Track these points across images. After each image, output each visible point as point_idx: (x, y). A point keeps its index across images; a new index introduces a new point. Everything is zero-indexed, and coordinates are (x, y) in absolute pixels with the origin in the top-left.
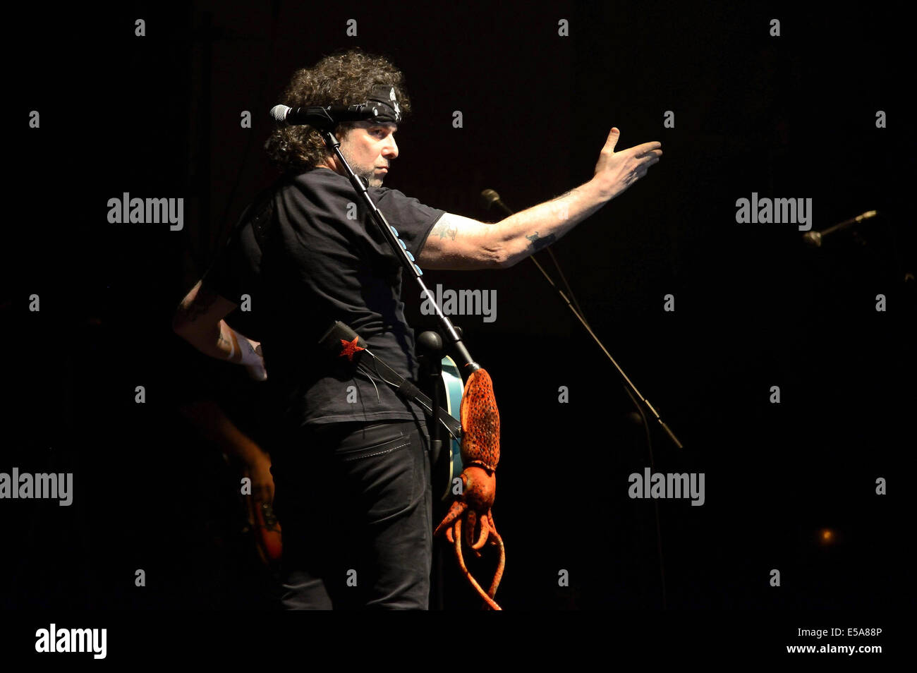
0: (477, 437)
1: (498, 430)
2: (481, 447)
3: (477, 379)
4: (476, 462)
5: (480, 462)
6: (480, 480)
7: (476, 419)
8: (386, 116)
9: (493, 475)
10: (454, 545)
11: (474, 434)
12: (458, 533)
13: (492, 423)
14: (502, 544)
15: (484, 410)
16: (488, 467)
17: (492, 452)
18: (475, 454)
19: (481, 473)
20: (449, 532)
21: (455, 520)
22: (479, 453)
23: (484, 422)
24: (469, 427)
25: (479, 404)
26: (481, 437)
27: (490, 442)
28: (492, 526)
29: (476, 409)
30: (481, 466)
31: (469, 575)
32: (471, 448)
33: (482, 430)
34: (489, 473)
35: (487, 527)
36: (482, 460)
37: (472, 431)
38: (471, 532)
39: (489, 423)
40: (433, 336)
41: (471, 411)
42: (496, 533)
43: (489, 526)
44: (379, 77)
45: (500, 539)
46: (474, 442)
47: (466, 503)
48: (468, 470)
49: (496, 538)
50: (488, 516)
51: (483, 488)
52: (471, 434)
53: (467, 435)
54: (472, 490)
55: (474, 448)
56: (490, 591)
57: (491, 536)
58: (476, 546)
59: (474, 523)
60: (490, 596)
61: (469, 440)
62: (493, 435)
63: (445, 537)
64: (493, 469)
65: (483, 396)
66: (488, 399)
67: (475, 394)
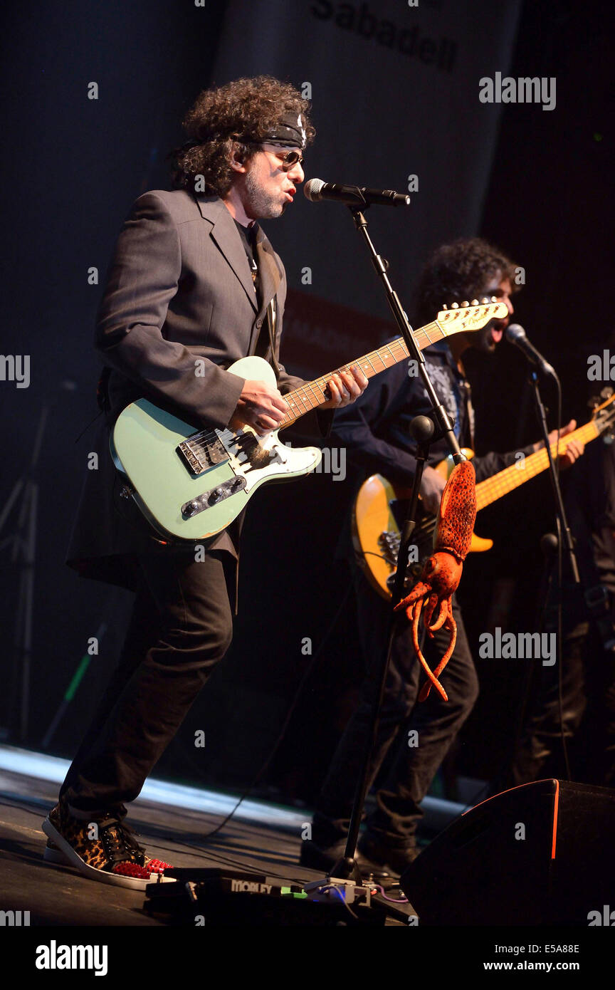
0: (453, 525)
1: (474, 522)
2: (455, 535)
3: (463, 470)
4: (448, 548)
5: (452, 549)
6: (448, 566)
7: (455, 508)
8: (295, 141)
9: (461, 564)
10: (412, 623)
11: (451, 522)
12: (418, 612)
13: (470, 514)
14: (456, 629)
15: (464, 501)
16: (459, 556)
17: (465, 542)
18: (448, 541)
19: (450, 560)
20: (410, 610)
21: (417, 600)
22: (452, 541)
23: (463, 512)
24: (447, 514)
25: (461, 494)
26: (457, 525)
27: (464, 532)
28: (450, 612)
29: (457, 498)
30: (452, 554)
31: (420, 653)
32: (446, 534)
33: (459, 519)
34: (458, 560)
35: (446, 611)
36: (454, 548)
37: (449, 518)
38: (431, 614)
39: (468, 514)
40: (427, 422)
41: (451, 499)
42: (452, 619)
43: (447, 611)
44: (290, 103)
45: (455, 625)
46: (450, 530)
47: (431, 585)
48: (439, 555)
49: (451, 623)
50: (448, 601)
51: (450, 574)
52: (448, 522)
53: (444, 521)
54: (439, 574)
55: (449, 535)
56: (435, 671)
57: (448, 622)
58: (433, 628)
59: (435, 606)
60: (436, 675)
61: (445, 527)
62: (469, 526)
63: (405, 614)
64: (463, 558)
65: (466, 488)
66: (470, 491)
67: (458, 484)
